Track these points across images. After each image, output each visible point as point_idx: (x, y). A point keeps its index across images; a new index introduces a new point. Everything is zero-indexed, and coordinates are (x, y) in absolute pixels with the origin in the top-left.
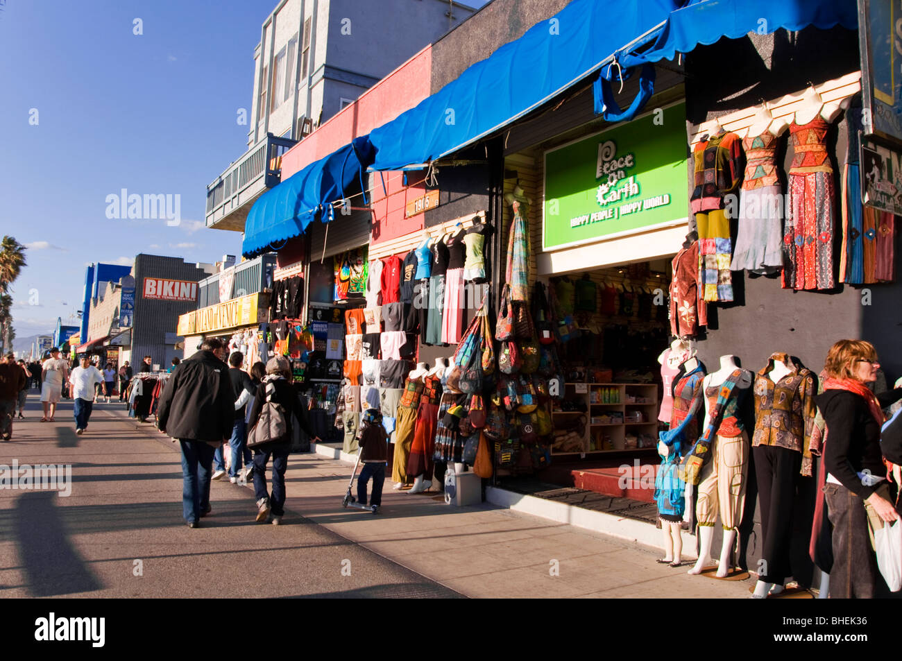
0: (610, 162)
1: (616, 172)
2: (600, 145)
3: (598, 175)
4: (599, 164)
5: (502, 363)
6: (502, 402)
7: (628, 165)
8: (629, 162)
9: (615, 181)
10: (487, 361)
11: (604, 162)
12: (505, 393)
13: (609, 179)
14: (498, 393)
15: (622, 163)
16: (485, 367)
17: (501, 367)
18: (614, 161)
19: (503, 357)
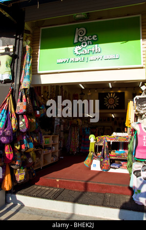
0: (83, 37)
1: (87, 41)
2: (77, 29)
3: (76, 41)
4: (76, 37)
5: (21, 126)
6: (21, 148)
7: (94, 39)
8: (95, 38)
9: (86, 45)
10: (15, 125)
11: (79, 37)
12: (22, 143)
13: (82, 44)
14: (19, 143)
15: (90, 38)
16: (14, 128)
17: (20, 129)
18: (86, 37)
19: (21, 123)
